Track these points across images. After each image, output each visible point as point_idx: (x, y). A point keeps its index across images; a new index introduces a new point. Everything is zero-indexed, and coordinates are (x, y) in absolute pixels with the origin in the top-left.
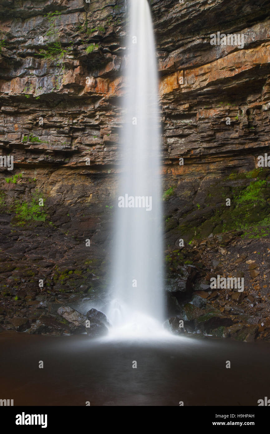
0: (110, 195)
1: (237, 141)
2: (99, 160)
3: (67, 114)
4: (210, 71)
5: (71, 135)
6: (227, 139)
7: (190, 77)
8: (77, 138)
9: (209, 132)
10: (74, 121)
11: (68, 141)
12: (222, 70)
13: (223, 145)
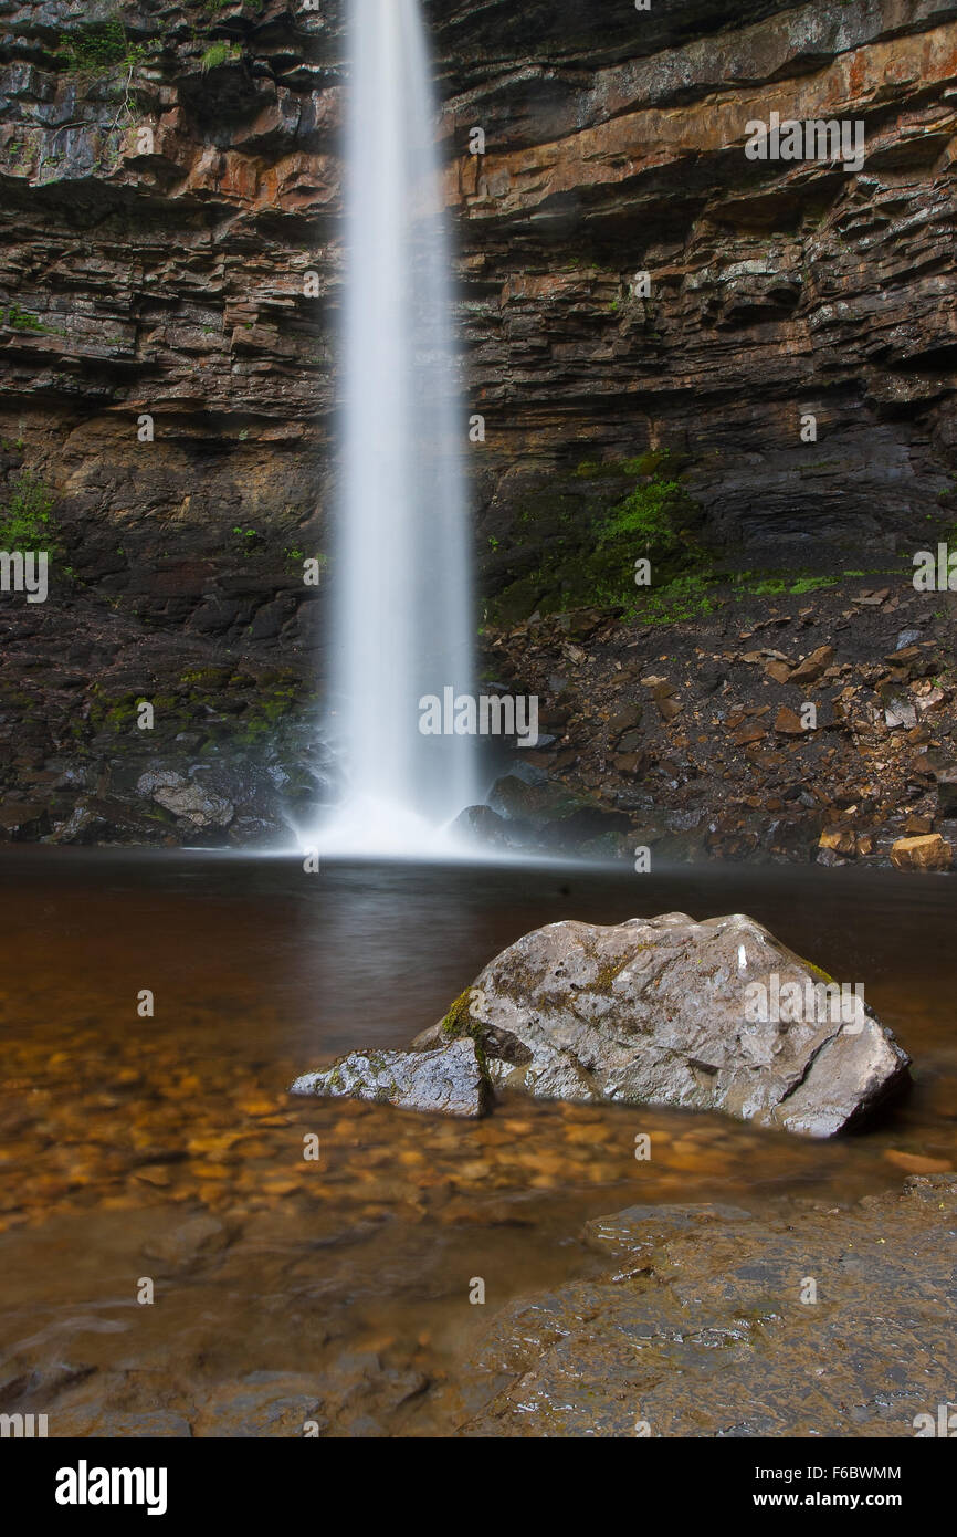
0: (244, 502)
1: (607, 372)
2: (216, 398)
3: (128, 252)
4: (555, 162)
5: (138, 316)
6: (582, 364)
7: (495, 176)
8: (153, 328)
9: (534, 339)
10: (149, 278)
11: (126, 334)
12: (590, 163)
13: (570, 379)
